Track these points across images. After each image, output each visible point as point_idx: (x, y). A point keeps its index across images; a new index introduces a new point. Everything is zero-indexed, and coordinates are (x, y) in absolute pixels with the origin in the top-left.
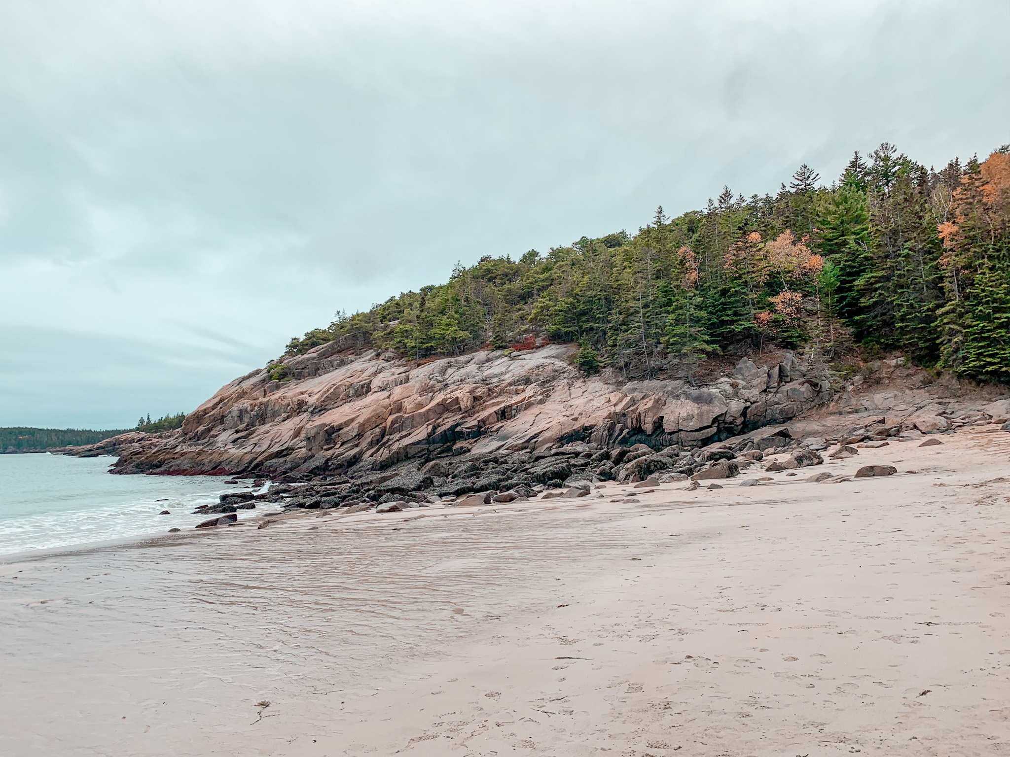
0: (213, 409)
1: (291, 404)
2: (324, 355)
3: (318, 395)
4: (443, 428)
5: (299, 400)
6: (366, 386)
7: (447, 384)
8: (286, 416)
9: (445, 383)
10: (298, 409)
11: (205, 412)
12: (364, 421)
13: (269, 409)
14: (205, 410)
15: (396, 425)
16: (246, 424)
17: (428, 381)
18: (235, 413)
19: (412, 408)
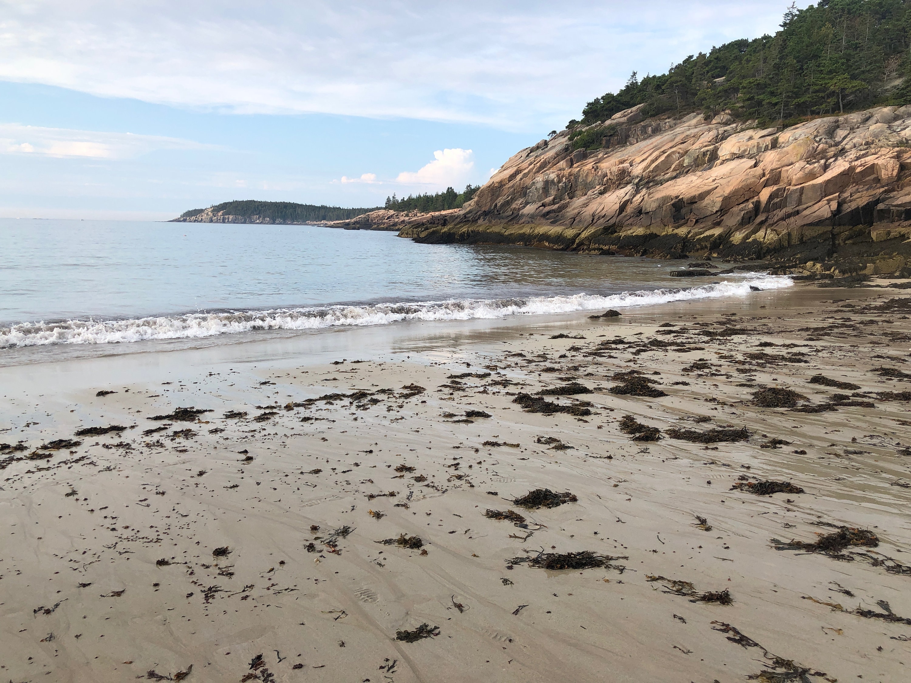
0: (509, 181)
1: (609, 174)
2: (633, 120)
3: (644, 164)
4: (853, 206)
5: (619, 170)
6: (709, 153)
7: (843, 149)
8: (602, 188)
9: (840, 147)
10: (617, 180)
11: (501, 184)
12: (729, 194)
13: (580, 180)
14: (501, 181)
15: (776, 200)
16: (553, 197)
17: (816, 144)
18: (540, 185)
19: (800, 178)
